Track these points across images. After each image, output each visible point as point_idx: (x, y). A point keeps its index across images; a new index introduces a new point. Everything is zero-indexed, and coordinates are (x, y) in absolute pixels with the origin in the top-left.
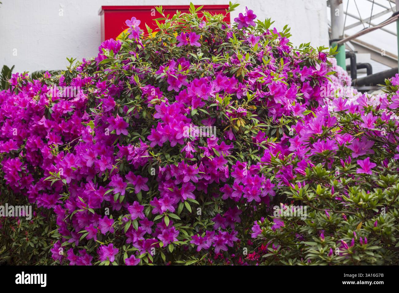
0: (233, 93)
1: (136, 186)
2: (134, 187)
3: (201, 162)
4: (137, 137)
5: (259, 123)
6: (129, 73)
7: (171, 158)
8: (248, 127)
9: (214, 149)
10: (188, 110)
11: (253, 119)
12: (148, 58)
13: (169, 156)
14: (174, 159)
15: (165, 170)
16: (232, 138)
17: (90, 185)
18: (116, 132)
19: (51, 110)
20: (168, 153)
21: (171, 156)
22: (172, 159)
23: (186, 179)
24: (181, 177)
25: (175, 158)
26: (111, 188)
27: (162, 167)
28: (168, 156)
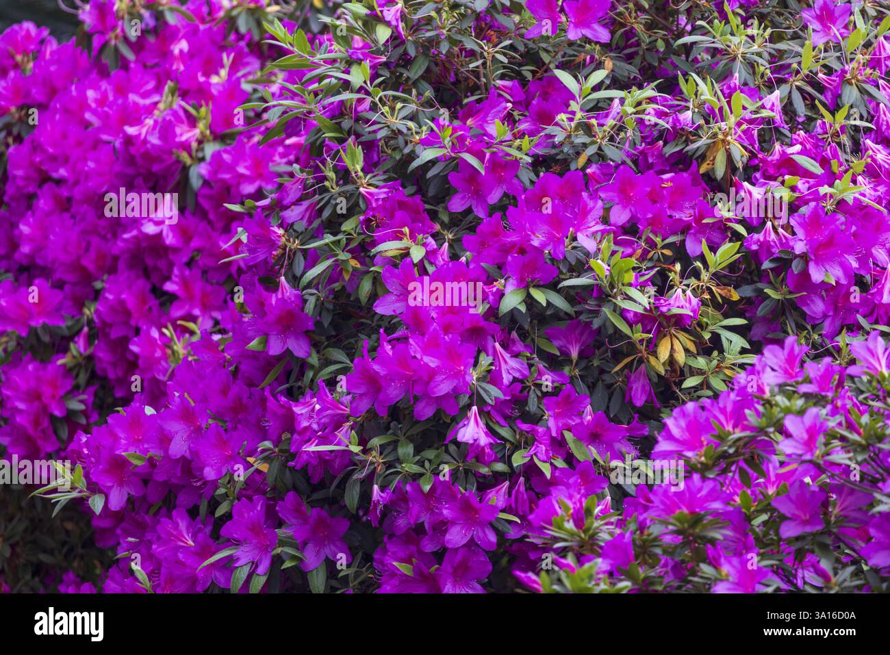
0: (674, 233)
1: (310, 546)
2: (301, 548)
3: (522, 479)
4: (345, 365)
5: (743, 351)
6: (338, 128)
7: (418, 458)
8: (701, 362)
9: (568, 436)
10: (495, 289)
11: (725, 335)
12: (420, 73)
13: (410, 449)
14: (427, 464)
15: (391, 501)
16: (644, 398)
17: (176, 527)
18: (267, 343)
19: (197, 174)
20: (411, 439)
21: (418, 451)
22: (417, 463)
23: (456, 537)
24: (442, 527)
25: (430, 461)
26: (228, 544)
27: (383, 489)
28: (406, 450)
